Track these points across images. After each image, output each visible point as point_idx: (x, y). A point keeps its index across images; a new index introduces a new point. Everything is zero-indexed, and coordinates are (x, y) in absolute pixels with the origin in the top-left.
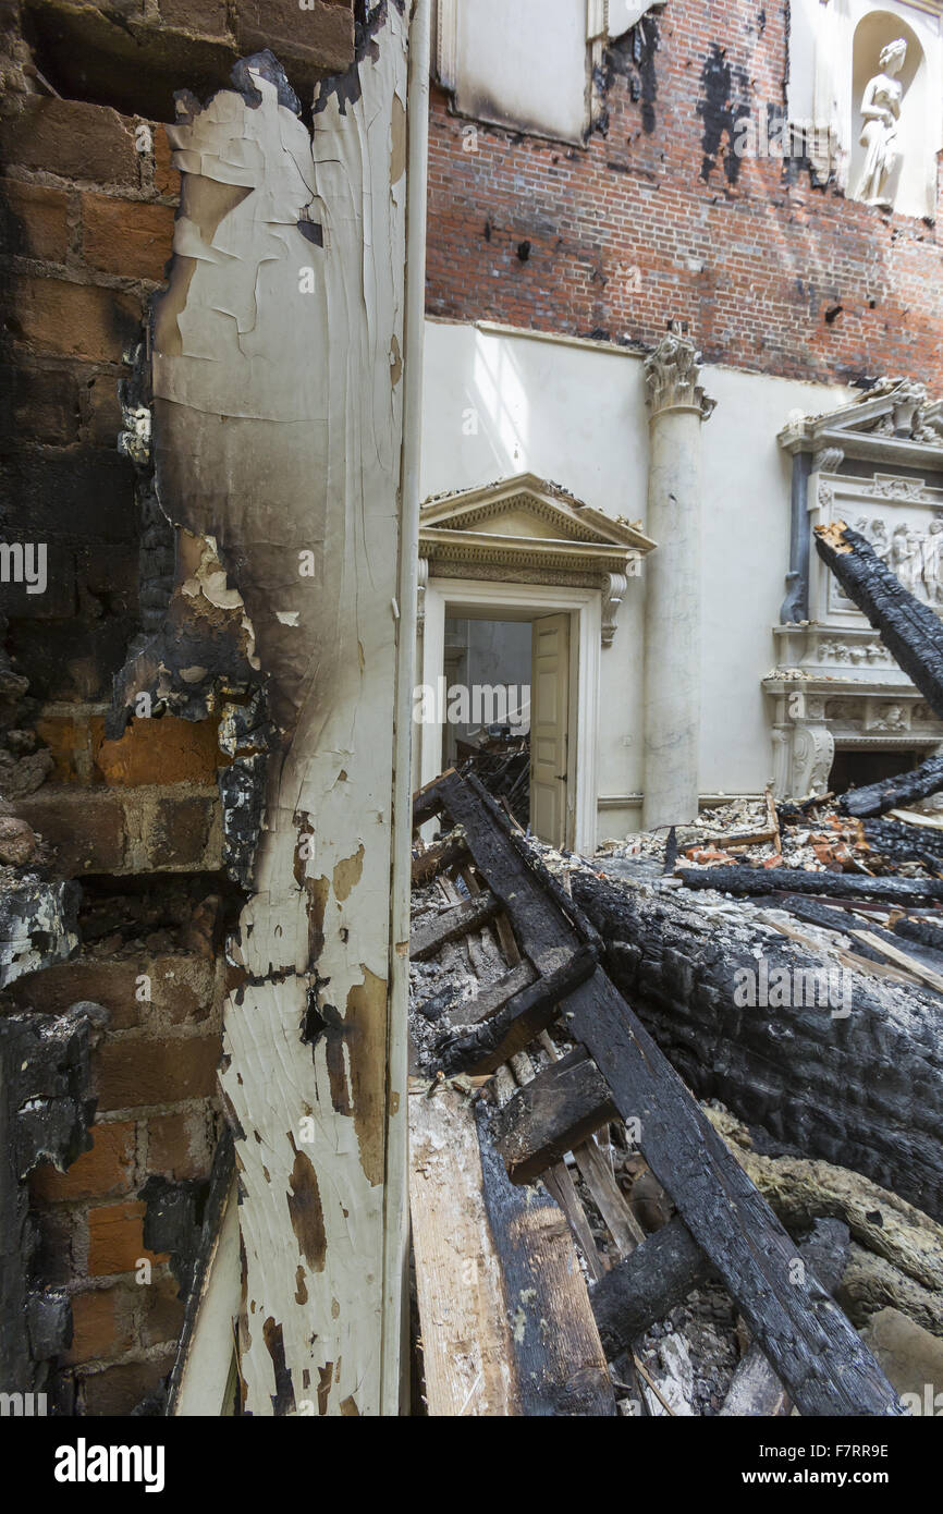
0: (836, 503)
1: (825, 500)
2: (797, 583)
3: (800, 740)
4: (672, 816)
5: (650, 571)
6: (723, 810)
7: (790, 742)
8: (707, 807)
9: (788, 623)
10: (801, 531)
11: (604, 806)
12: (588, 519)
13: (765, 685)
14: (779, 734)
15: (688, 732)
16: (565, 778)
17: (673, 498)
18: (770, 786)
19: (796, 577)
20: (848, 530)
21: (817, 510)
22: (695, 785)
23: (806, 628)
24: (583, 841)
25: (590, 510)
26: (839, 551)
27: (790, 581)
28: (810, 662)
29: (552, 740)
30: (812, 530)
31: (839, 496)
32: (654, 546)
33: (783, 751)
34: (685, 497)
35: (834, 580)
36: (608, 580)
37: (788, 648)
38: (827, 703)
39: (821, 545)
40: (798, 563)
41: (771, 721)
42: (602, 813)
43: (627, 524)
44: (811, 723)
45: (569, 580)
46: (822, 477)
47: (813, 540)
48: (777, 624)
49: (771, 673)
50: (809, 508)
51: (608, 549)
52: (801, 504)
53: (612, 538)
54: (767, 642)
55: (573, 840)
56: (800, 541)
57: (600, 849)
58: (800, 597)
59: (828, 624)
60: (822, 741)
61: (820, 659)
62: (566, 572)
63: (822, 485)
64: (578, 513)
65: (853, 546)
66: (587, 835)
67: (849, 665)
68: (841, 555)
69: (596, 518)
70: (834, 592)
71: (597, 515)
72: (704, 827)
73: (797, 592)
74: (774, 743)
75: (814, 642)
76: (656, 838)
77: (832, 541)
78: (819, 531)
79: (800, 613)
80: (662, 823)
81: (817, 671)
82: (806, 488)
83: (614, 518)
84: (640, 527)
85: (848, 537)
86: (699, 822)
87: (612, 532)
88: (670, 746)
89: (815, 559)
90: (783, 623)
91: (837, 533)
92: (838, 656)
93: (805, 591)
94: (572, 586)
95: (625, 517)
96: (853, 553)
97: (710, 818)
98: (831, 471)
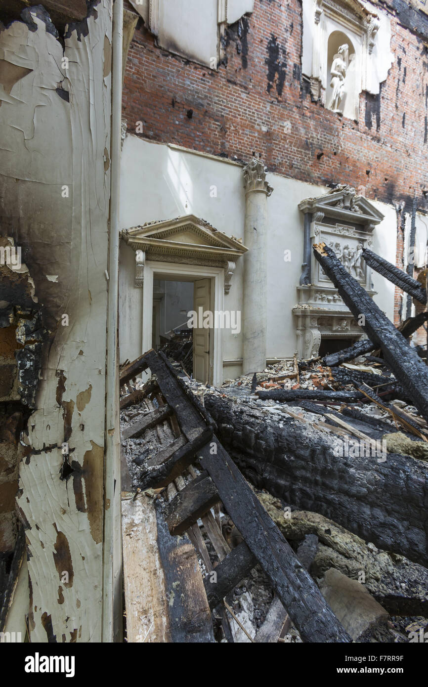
0: (321, 235)
1: (317, 233)
2: (306, 268)
3: (308, 335)
4: (255, 369)
5: (246, 261)
6: (276, 365)
7: (304, 335)
8: (270, 364)
9: (303, 285)
10: (308, 246)
11: (226, 365)
12: (218, 237)
13: (294, 311)
14: (299, 332)
15: (262, 331)
16: (209, 353)
17: (255, 229)
18: (296, 354)
19: (306, 265)
20: (326, 246)
21: (314, 237)
22: (265, 355)
23: (310, 287)
24: (216, 380)
25: (219, 233)
26: (323, 255)
27: (303, 267)
28: (311, 301)
29: (203, 335)
30: (312, 246)
31: (323, 232)
32: (247, 250)
33: (301, 340)
34: (260, 229)
35: (321, 267)
36: (227, 264)
37: (303, 296)
38: (318, 319)
39: (315, 252)
40: (307, 259)
41: (296, 326)
42: (225, 368)
43: (235, 239)
44: (312, 328)
45: (210, 264)
46: (316, 224)
47: (312, 250)
48: (298, 285)
49: (296, 306)
50: (311, 237)
51: (227, 251)
52: (308, 234)
53: (229, 246)
54: (294, 293)
55: (212, 380)
56: (308, 250)
57: (224, 384)
58: (307, 274)
59: (319, 286)
60: (316, 335)
61: (315, 301)
62: (209, 260)
63: (316, 227)
64: (214, 234)
65: (328, 253)
66: (218, 377)
67: (327, 303)
68: (323, 257)
69: (222, 236)
70: (321, 272)
71: (222, 235)
72: (268, 373)
73: (306, 272)
74: (297, 336)
75: (313, 293)
76: (248, 378)
77: (320, 251)
78: (315, 246)
79: (308, 281)
80: (251, 371)
81: (315, 305)
82: (310, 228)
83: (230, 237)
84: (241, 241)
85: (326, 249)
86: (266, 370)
87: (229, 243)
88: (254, 337)
89: (313, 258)
90: (301, 285)
91: (322, 248)
92: (322, 299)
93: (309, 271)
94: (212, 266)
95: (235, 236)
96: (328, 256)
97: (271, 369)
98: (319, 221)
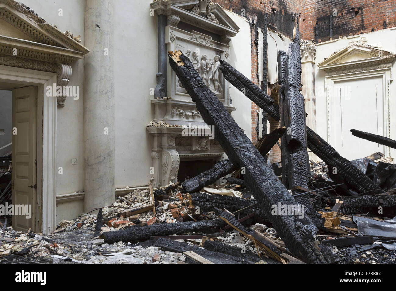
0: (178, 42)
1: (173, 39)
2: (161, 78)
3: (165, 157)
4: (100, 203)
5: (87, 66)
6: (128, 196)
7: (160, 157)
8: (120, 195)
9: (158, 98)
10: (163, 53)
11: (60, 201)
12: (47, 31)
13: (148, 129)
14: (154, 154)
15: (109, 155)
16: (35, 187)
17: (98, 26)
18: (152, 181)
19: (161, 75)
20: (183, 55)
21: (169, 43)
22: (113, 184)
23: (166, 101)
24: (47, 224)
25: (48, 25)
26: (179, 64)
27: (158, 77)
28: (168, 118)
29: (27, 164)
30: (167, 53)
31: (178, 39)
32: (89, 52)
33: (157, 163)
34: (105, 27)
35: (177, 78)
36: (61, 68)
37: (158, 111)
38: (176, 138)
39: (171, 60)
40: (162, 69)
41: (150, 148)
42: (62, 206)
43: (72, 37)
44: (170, 148)
45: (36, 66)
46: (171, 28)
47: (168, 58)
48: (153, 99)
49: (150, 123)
50: (166, 42)
51: (60, 50)
52: (162, 40)
53: (63, 44)
54: (148, 107)
55: (41, 225)
56: (163, 58)
57: (58, 227)
58: (163, 86)
59: (175, 99)
60: (175, 155)
61: (173, 117)
62: (34, 61)
63: (172, 32)
64: (40, 26)
65: (184, 63)
66: (50, 220)
67: (185, 119)
68: (180, 66)
69: (52, 30)
70: (178, 84)
71: (53, 28)
72: (118, 207)
73: (161, 83)
74: (153, 159)
75: (169, 108)
76: (92, 216)
77: (176, 59)
78: (170, 54)
79: (163, 93)
80: (96, 207)
81: (172, 122)
82: (164, 33)
83: (64, 32)
84: (80, 40)
85: (183, 58)
86: (116, 204)
87: (62, 40)
88: (99, 163)
89: (169, 68)
90: (155, 98)
91: (178, 56)
92: (180, 115)
93: (165, 82)
94: (38, 70)
95: (71, 32)
96: (184, 66)
97: (122, 201)
98: (175, 26)
